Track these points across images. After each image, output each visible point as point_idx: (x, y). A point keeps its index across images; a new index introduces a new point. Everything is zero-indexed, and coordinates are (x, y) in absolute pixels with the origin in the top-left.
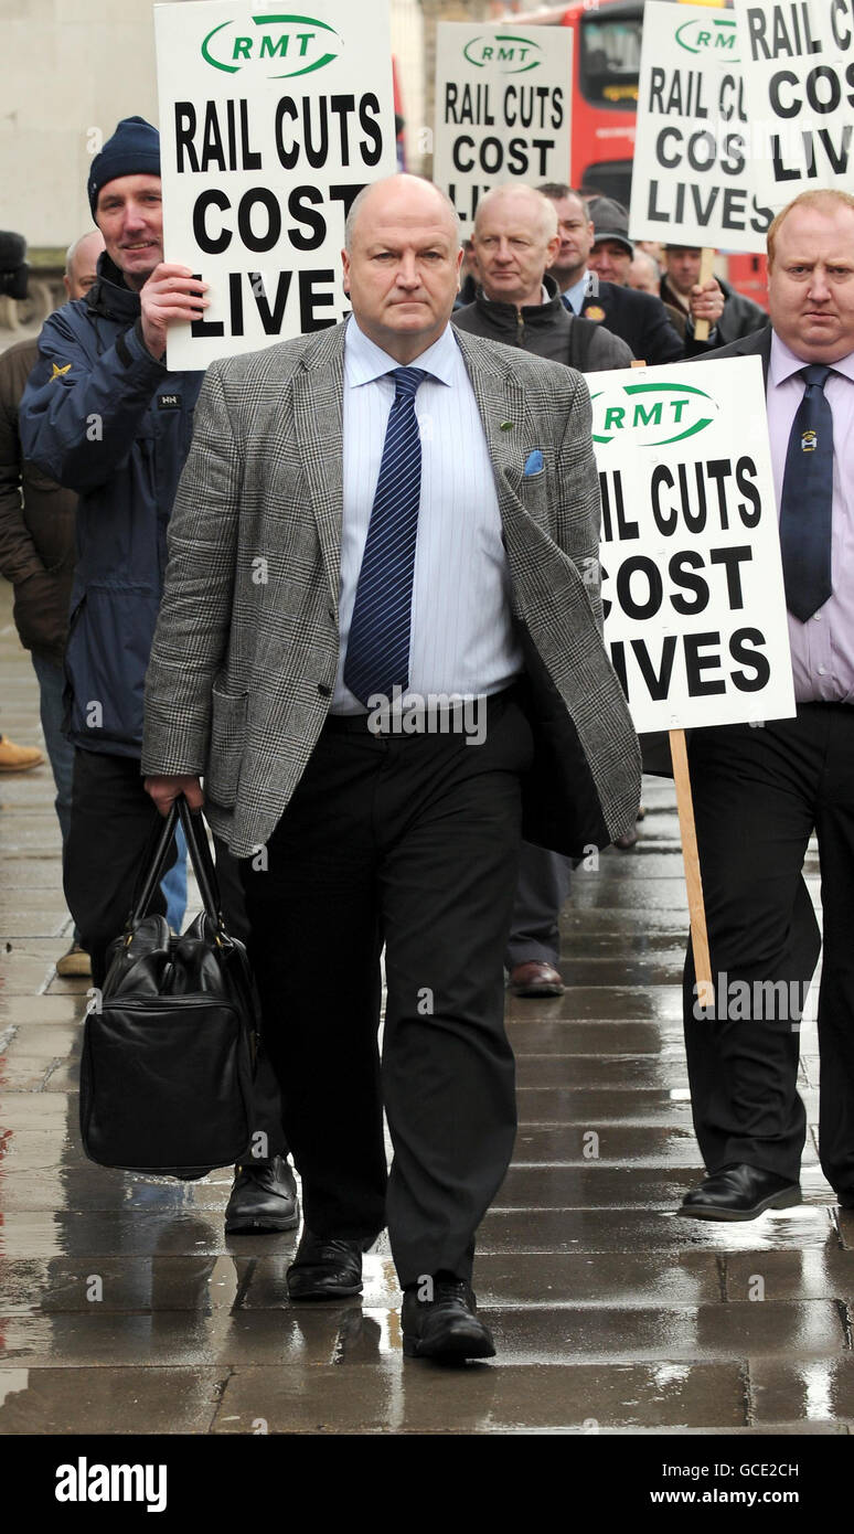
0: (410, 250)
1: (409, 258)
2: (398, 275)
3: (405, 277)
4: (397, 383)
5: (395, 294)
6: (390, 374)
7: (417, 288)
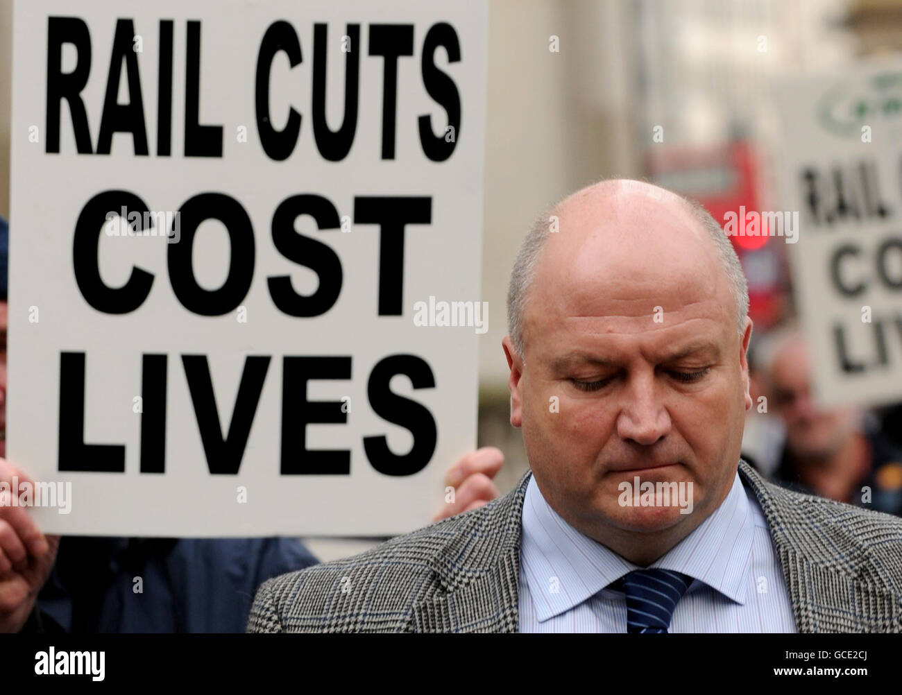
0: (641, 362)
1: (643, 381)
2: (619, 414)
3: (636, 422)
4: (630, 604)
5: (615, 452)
6: (614, 586)
7: (662, 438)
